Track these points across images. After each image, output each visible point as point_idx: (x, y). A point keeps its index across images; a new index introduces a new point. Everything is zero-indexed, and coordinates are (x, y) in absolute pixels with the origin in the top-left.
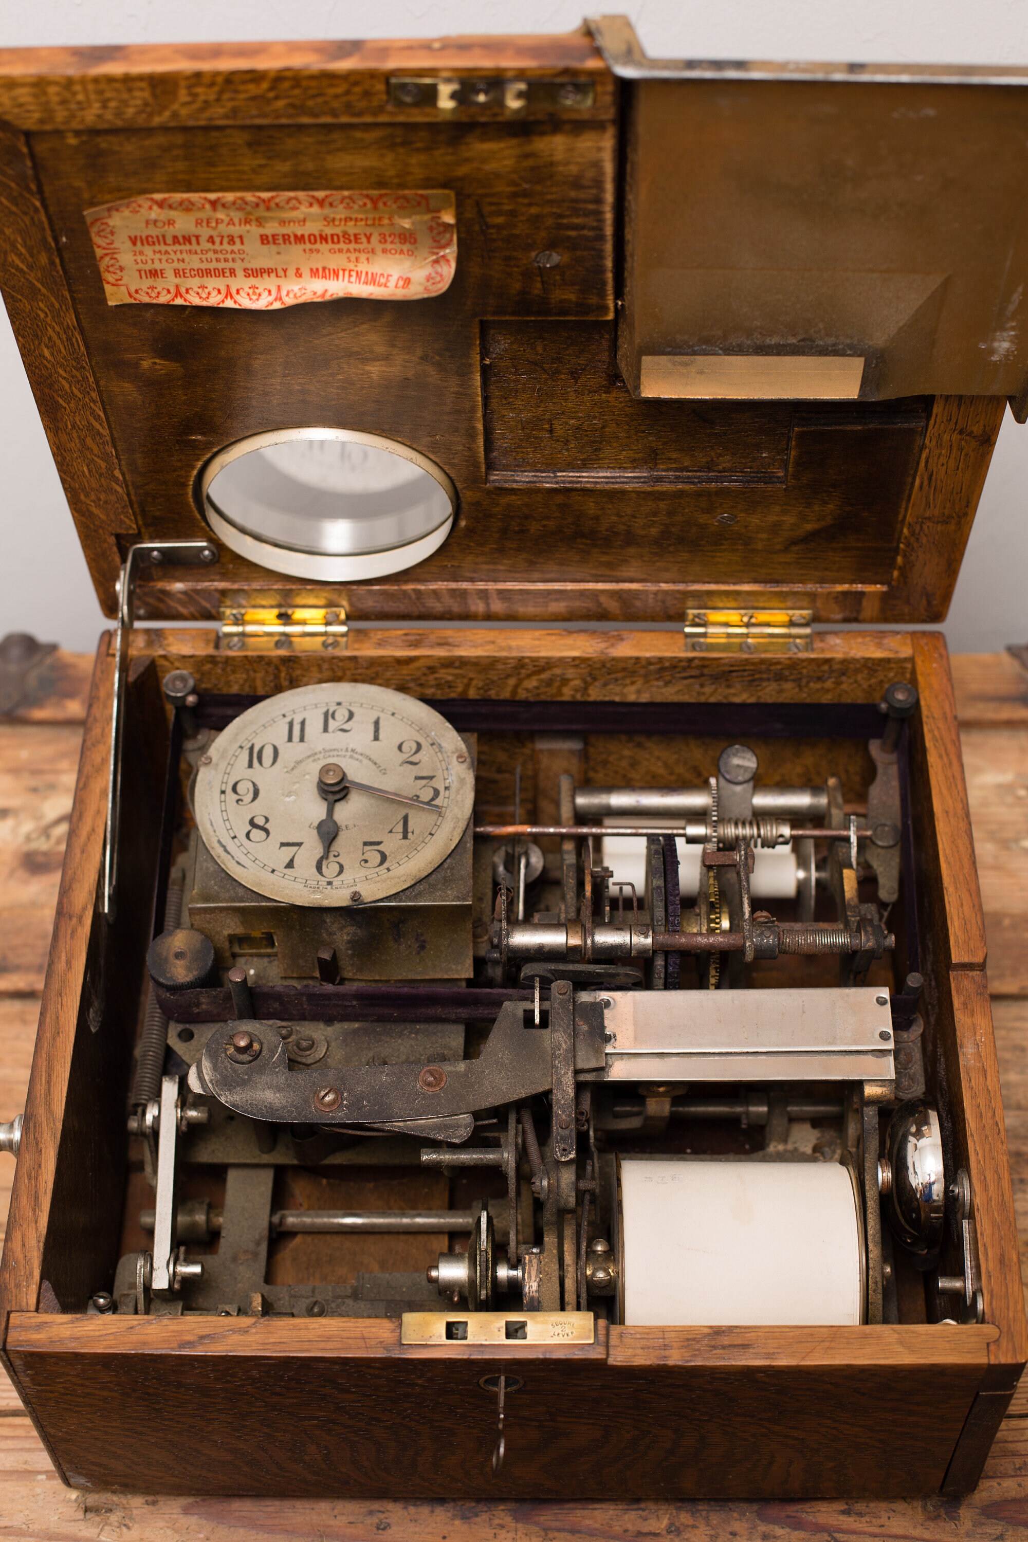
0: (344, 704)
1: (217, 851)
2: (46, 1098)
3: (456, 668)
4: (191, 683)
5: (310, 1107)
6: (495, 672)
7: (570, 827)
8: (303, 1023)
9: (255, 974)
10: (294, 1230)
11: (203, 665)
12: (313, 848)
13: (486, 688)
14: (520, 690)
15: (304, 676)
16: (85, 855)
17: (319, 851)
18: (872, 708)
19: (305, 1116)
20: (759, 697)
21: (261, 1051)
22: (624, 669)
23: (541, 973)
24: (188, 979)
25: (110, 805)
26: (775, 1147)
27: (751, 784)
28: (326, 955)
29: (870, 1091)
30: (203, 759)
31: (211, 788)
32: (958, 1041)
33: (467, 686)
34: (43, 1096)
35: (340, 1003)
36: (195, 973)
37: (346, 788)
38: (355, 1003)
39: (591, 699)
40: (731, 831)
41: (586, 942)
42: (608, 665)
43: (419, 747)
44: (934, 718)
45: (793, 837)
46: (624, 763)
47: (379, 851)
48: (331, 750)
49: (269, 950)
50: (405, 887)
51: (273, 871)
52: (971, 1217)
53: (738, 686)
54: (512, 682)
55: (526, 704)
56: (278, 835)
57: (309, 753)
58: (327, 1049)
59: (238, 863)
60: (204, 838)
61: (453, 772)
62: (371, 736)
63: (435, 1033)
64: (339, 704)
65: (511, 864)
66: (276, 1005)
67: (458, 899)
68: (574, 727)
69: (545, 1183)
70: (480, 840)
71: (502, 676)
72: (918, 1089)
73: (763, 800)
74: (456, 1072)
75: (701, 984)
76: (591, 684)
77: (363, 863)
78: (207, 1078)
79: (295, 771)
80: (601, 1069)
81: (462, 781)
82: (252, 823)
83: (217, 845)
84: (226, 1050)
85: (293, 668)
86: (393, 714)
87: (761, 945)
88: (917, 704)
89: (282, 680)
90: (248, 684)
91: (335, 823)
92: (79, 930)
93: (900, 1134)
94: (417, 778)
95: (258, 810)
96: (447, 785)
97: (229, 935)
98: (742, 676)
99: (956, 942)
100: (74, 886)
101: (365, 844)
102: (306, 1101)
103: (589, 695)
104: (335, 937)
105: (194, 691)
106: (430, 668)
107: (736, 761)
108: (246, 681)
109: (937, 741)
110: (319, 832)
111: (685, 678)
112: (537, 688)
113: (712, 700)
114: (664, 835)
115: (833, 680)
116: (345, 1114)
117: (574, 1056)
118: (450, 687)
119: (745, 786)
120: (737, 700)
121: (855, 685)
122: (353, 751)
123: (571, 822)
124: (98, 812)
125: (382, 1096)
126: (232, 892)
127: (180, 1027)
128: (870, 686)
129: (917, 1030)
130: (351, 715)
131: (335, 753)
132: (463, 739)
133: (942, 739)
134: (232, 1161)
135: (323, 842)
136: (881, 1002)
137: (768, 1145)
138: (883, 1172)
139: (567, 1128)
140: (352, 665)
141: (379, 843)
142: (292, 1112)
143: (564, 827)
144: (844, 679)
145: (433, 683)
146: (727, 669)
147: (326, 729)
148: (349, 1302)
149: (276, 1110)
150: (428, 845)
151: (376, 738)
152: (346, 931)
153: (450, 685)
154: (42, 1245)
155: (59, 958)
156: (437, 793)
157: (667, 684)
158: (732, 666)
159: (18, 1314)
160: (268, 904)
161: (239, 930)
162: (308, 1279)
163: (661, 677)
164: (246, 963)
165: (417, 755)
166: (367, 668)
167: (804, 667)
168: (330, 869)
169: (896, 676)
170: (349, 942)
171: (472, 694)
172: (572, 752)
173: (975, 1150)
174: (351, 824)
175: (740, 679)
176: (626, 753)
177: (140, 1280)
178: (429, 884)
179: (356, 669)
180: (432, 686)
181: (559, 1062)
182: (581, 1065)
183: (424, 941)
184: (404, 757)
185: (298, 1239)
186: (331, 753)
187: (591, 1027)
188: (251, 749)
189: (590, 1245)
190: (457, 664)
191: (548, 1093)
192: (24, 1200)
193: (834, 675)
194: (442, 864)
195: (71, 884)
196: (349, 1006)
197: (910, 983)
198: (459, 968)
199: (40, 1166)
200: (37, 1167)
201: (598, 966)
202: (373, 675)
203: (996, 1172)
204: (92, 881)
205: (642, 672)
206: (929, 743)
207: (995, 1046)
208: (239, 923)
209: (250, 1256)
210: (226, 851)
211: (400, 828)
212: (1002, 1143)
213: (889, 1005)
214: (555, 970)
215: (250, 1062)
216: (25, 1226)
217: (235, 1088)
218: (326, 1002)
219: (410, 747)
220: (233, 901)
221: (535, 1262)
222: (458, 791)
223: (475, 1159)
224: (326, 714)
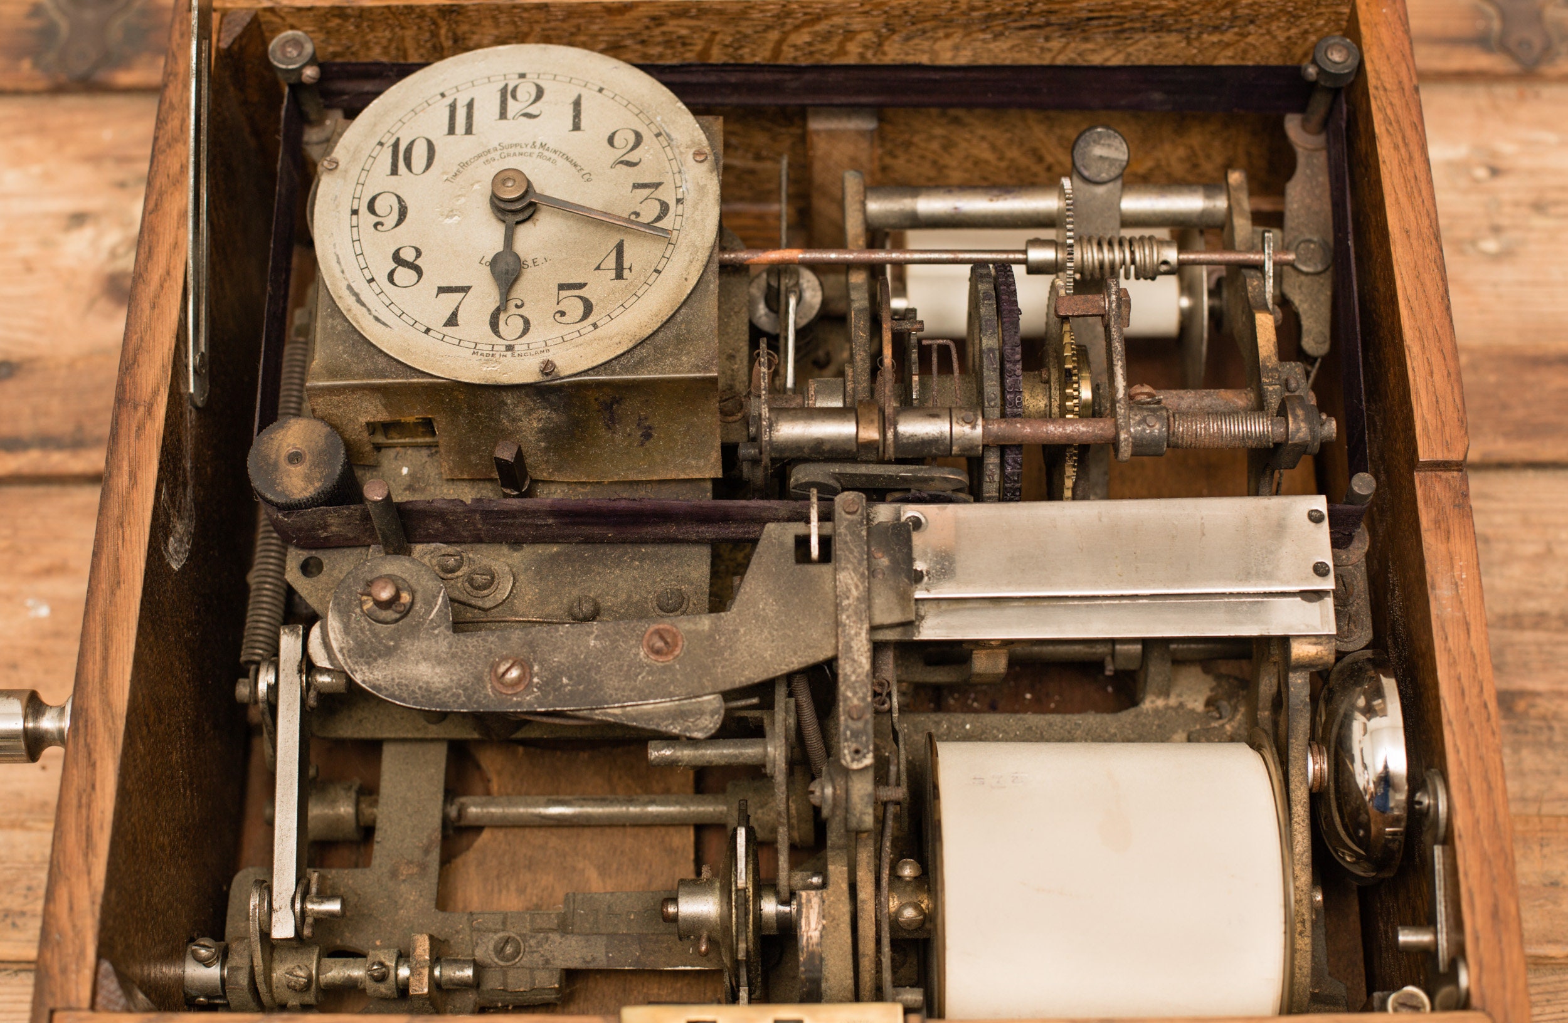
0: (528, 76)
1: (346, 302)
2: (101, 683)
3: (692, 18)
4: (309, 48)
5: (484, 687)
6: (746, 23)
7: (860, 251)
8: (478, 546)
9: (410, 475)
10: (478, 823)
11: (327, 20)
12: (485, 297)
13: (736, 45)
14: (785, 48)
15: (473, 33)
16: (156, 311)
17: (492, 300)
18: (1294, 73)
19: (478, 702)
20: (1129, 55)
21: (412, 603)
22: (935, 17)
23: (820, 479)
24: (307, 494)
25: (191, 237)
26: (1153, 702)
27: (1119, 183)
28: (506, 454)
29: (1300, 651)
30: (326, 163)
31: (337, 206)
32: (1428, 578)
33: (710, 42)
34: (97, 680)
35: (529, 521)
36: (318, 485)
37: (531, 204)
38: (550, 521)
39: (887, 60)
40: (1092, 255)
41: (885, 435)
42: (913, 12)
43: (639, 138)
44: (1385, 90)
45: (1182, 264)
46: (935, 145)
47: (580, 297)
48: (511, 146)
49: (428, 439)
50: (619, 352)
51: (428, 331)
52: (1448, 840)
53: (1100, 39)
54: (774, 35)
55: (795, 69)
56: (434, 277)
57: (479, 151)
58: (514, 584)
59: (377, 319)
60: (327, 283)
61: (688, 177)
62: (570, 124)
63: (667, 560)
64: (522, 76)
65: (775, 301)
66: (438, 525)
67: (697, 368)
68: (863, 100)
69: (829, 791)
70: (730, 271)
71: (759, 28)
72: (1362, 636)
73: (1135, 203)
74: (697, 633)
75: (1052, 493)
76: (887, 38)
77: (558, 315)
78: (335, 645)
79: (458, 179)
80: (908, 625)
81: (702, 189)
82: (397, 258)
83: (346, 293)
84: (361, 604)
85: (456, 22)
86: (601, 90)
87: (1142, 439)
88: (1360, 67)
89: (443, 39)
90: (394, 45)
91: (518, 257)
92: (148, 425)
93: (1342, 711)
94: (637, 186)
95: (405, 238)
96: (679, 196)
97: (368, 424)
98: (1106, 26)
99: (1425, 429)
100: (141, 359)
101: (562, 287)
102: (479, 679)
103: (884, 54)
104: (520, 424)
105: (313, 61)
106: (653, 18)
107: (1098, 151)
108: (390, 41)
109: (1391, 124)
110: (493, 272)
111: (1024, 28)
112: (810, 44)
113: (1061, 60)
114: (994, 262)
115: (1236, 30)
116: (537, 698)
117: (869, 607)
118: (684, 44)
119: (1110, 185)
120: (1096, 60)
121: (1267, 37)
122: (542, 146)
123: (862, 242)
124: (176, 245)
125: (589, 670)
126: (369, 363)
127: (304, 555)
128: (1289, 38)
129: (1360, 548)
130: (540, 93)
131: (517, 150)
132: (702, 127)
133: (1398, 122)
134: (386, 735)
135: (499, 286)
136: (1315, 517)
137: (1142, 700)
138: (1315, 763)
139: (859, 719)
140: (541, 16)
141: (581, 286)
142: (459, 696)
143: (851, 252)
144: (1252, 28)
145: (660, 39)
146: (1084, 14)
147: (503, 115)
148: (555, 937)
149: (437, 693)
150: (653, 288)
151: (577, 127)
152: (535, 416)
153: (685, 42)
154: (97, 908)
155: (120, 468)
156: (665, 208)
157: (997, 36)
158: (1091, 11)
159: (65, 1014)
160: (421, 380)
161: (383, 416)
162: (500, 891)
163: (988, 27)
164: (396, 458)
165: (636, 151)
166: (563, 21)
167: (1196, 13)
168: (511, 326)
169: (1326, 25)
170: (541, 431)
171: (717, 56)
172: (861, 133)
173: (1455, 745)
174: (540, 257)
175: (1103, 29)
176: (938, 131)
177: (254, 927)
178: (655, 347)
179: (548, 21)
180: (659, 44)
181: (848, 617)
182: (879, 619)
183: (650, 428)
184: (617, 153)
185: (486, 835)
186: (512, 151)
187: (894, 561)
188: (396, 146)
189: (894, 868)
190: (694, 12)
191: (831, 663)
192: (72, 839)
193: (1239, 23)
194: (673, 316)
195: (136, 355)
196: (542, 526)
197: (1356, 489)
198: (702, 463)
199: (93, 787)
200: (89, 789)
201: (902, 467)
202: (574, 30)
203: (1486, 779)
204: (166, 350)
205: (962, 20)
206: (1379, 128)
207: (1481, 586)
208: (380, 407)
209: (415, 870)
210: (359, 301)
211: (611, 262)
212: (1493, 733)
213: (1326, 523)
214: (840, 474)
215: (397, 621)
216: (74, 879)
217: (375, 660)
218: (509, 521)
219: (625, 139)
220: (370, 375)
221: (815, 901)
222: (695, 206)
223: (726, 756)
224: (504, 92)
